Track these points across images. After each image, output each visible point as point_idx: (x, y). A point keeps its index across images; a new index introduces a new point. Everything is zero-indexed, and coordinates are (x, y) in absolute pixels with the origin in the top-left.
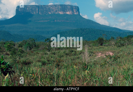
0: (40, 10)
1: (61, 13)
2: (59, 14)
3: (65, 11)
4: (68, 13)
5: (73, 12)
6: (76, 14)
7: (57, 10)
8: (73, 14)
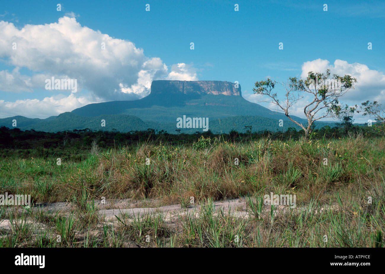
0: (185, 88)
1: (215, 93)
2: (212, 95)
3: (221, 91)
4: (225, 93)
5: (233, 91)
6: (236, 94)
7: (209, 88)
8: (232, 94)
